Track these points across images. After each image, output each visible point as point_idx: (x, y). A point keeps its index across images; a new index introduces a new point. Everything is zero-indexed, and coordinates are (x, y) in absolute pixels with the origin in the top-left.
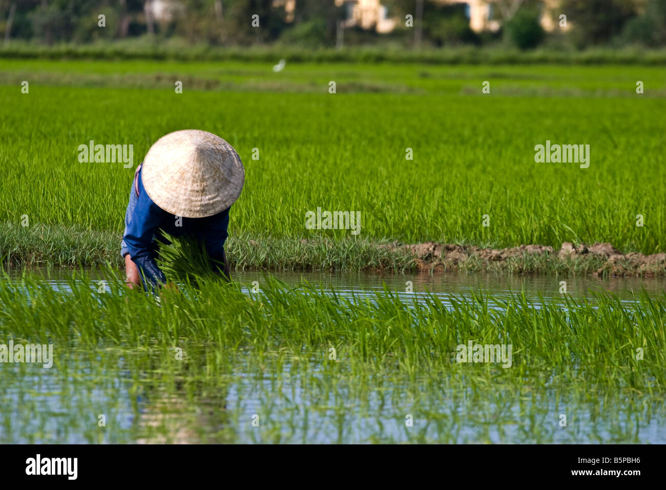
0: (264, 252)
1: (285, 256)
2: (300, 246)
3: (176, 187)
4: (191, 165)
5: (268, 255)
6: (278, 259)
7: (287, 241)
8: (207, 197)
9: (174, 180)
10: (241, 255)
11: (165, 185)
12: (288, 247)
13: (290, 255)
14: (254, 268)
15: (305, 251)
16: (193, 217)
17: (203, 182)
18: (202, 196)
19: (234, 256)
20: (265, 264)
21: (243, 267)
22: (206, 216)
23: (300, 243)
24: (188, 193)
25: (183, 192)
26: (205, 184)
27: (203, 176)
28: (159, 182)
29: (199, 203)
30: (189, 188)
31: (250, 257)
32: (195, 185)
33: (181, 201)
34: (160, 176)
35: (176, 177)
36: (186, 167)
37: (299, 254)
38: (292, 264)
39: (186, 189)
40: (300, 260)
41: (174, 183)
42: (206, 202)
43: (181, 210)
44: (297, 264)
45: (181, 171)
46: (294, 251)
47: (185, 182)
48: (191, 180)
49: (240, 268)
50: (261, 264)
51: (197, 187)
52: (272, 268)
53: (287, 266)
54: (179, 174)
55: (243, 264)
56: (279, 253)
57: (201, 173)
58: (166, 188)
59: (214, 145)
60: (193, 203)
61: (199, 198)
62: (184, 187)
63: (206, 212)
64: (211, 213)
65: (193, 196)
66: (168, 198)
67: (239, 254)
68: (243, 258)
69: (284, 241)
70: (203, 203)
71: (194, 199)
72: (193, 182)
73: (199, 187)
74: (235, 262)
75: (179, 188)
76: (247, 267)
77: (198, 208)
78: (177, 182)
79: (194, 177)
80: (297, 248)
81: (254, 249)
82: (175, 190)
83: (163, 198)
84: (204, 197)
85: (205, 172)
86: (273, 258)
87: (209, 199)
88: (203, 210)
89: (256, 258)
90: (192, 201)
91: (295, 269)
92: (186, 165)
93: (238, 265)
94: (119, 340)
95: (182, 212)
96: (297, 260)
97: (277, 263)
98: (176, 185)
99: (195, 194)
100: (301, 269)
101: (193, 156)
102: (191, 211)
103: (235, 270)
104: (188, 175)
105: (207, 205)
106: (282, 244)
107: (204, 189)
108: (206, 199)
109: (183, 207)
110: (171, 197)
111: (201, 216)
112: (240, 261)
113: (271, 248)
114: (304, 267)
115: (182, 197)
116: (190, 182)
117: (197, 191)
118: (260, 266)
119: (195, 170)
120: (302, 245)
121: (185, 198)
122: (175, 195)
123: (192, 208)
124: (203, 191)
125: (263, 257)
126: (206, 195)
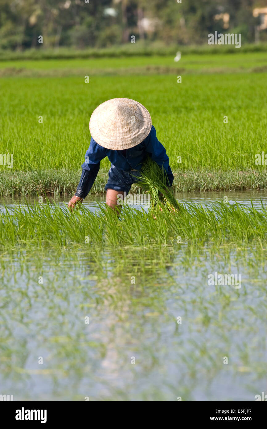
0: (216, 180)
1: (230, 182)
2: (238, 176)
3: (114, 134)
4: (118, 118)
5: (219, 182)
6: (226, 184)
7: (231, 173)
8: (133, 134)
9: (111, 130)
10: (203, 183)
11: (107, 135)
12: (231, 177)
13: (233, 182)
14: (211, 190)
15: (241, 179)
16: (128, 148)
17: (128, 125)
18: (130, 134)
19: (199, 183)
20: (218, 188)
21: (205, 190)
22: (136, 145)
23: (239, 174)
24: (121, 134)
25: (118, 135)
26: (129, 126)
27: (127, 122)
28: (103, 134)
29: (130, 138)
30: (121, 131)
31: (209, 184)
32: (124, 128)
33: (119, 141)
34: (102, 131)
35: (111, 128)
36: (115, 120)
37: (238, 181)
38: (234, 187)
39: (120, 133)
40: (239, 184)
41: (111, 131)
42: (134, 137)
43: (120, 146)
44: (237, 187)
45: (113, 123)
46: (235, 179)
47: (117, 129)
48: (121, 126)
49: (202, 191)
50: (216, 188)
51: (125, 129)
52: (223, 190)
53: (231, 188)
54: (113, 125)
55: (204, 188)
56: (226, 180)
57: (125, 121)
58: (108, 136)
59: (127, 103)
60: (126, 140)
61: (129, 136)
62: (118, 132)
63: (136, 143)
64: (139, 142)
65: (125, 135)
66: (111, 142)
67: (202, 182)
68: (204, 184)
69: (228, 173)
70: (132, 138)
71: (126, 137)
72: (122, 127)
73: (127, 129)
74: (200, 187)
75: (115, 134)
76: (207, 190)
77: (130, 142)
78: (113, 130)
79: (122, 124)
80: (237, 177)
81: (211, 179)
82: (113, 136)
83: (108, 143)
84: (131, 134)
85: (127, 119)
86: (223, 184)
87: (135, 134)
88: (133, 142)
89: (212, 184)
90: (125, 139)
91: (236, 190)
92: (115, 118)
93: (201, 189)
94: (132, 241)
95: (122, 147)
96: (237, 185)
97: (225, 187)
98: (113, 132)
99: (126, 134)
100: (240, 189)
101: (117, 112)
102: (126, 145)
103: (199, 192)
104: (118, 124)
105: (135, 138)
106: (228, 175)
107: (130, 130)
108: (133, 135)
109: (121, 144)
110: (112, 141)
111: (133, 146)
112: (202, 186)
113: (221, 178)
114: (242, 188)
115: (118, 138)
116: (120, 128)
117: (127, 132)
118: (215, 189)
119: (121, 120)
120: (240, 175)
121: (121, 138)
122: (114, 139)
123: (127, 143)
124: (130, 131)
125: (216, 183)
126: (132, 132)
